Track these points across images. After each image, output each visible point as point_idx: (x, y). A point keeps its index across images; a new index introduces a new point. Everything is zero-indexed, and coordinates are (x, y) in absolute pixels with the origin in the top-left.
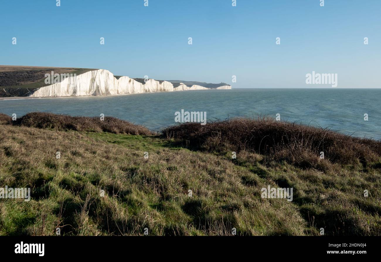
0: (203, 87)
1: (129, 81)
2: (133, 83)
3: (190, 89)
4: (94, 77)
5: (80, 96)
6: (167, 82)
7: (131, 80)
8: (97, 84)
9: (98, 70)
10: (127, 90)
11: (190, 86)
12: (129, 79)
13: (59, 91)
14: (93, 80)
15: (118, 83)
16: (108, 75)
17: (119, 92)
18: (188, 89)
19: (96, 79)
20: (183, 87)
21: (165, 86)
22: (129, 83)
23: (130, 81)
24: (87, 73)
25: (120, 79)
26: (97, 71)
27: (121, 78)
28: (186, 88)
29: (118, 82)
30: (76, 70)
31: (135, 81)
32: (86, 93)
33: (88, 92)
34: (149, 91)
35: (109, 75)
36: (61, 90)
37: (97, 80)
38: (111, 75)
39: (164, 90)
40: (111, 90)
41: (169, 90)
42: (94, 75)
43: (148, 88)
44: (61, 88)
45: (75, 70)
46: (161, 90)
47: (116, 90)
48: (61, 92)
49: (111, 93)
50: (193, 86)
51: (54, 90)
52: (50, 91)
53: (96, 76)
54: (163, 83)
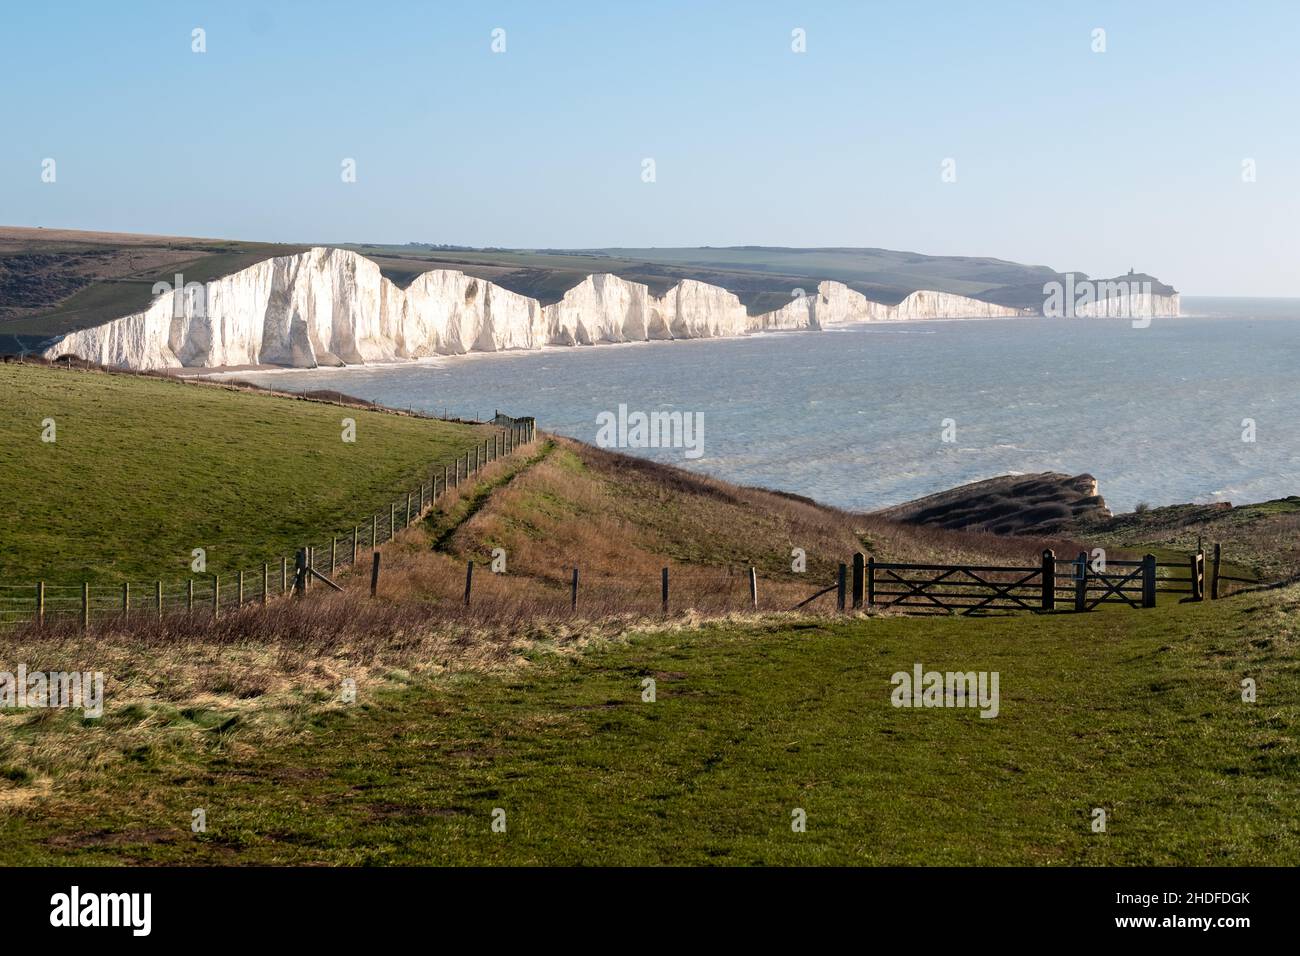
0: (979, 303)
1: (463, 290)
2: (487, 302)
3: (893, 316)
4: (287, 285)
5: (223, 368)
6: (702, 286)
7: (475, 283)
8: (296, 316)
9: (305, 255)
10: (455, 332)
11: (892, 297)
12: (466, 281)
13: (138, 346)
14: (280, 297)
15: (401, 306)
16: (354, 270)
17: (410, 348)
18: (880, 311)
19: (294, 294)
20: (811, 309)
21: (685, 311)
22: (467, 303)
23: (471, 292)
24: (253, 269)
25: (418, 283)
26: (300, 259)
27: (422, 278)
28: (867, 312)
29: (405, 302)
30: (209, 250)
31: (497, 291)
32: (251, 353)
33: (258, 349)
34: (581, 336)
35: (357, 272)
36: (147, 342)
37: (299, 296)
38: (368, 273)
39: (680, 329)
40: (365, 339)
41: (712, 331)
42: (285, 277)
43: (579, 323)
44: (147, 336)
45: (207, 254)
46: (657, 330)
47: (393, 335)
48: (147, 351)
49: (364, 356)
50: (913, 296)
51: (118, 344)
52: (101, 348)
53: (294, 281)
54: (671, 294)
